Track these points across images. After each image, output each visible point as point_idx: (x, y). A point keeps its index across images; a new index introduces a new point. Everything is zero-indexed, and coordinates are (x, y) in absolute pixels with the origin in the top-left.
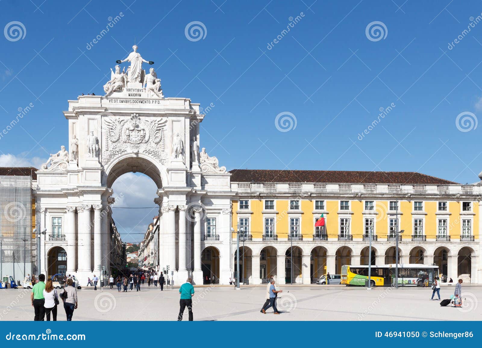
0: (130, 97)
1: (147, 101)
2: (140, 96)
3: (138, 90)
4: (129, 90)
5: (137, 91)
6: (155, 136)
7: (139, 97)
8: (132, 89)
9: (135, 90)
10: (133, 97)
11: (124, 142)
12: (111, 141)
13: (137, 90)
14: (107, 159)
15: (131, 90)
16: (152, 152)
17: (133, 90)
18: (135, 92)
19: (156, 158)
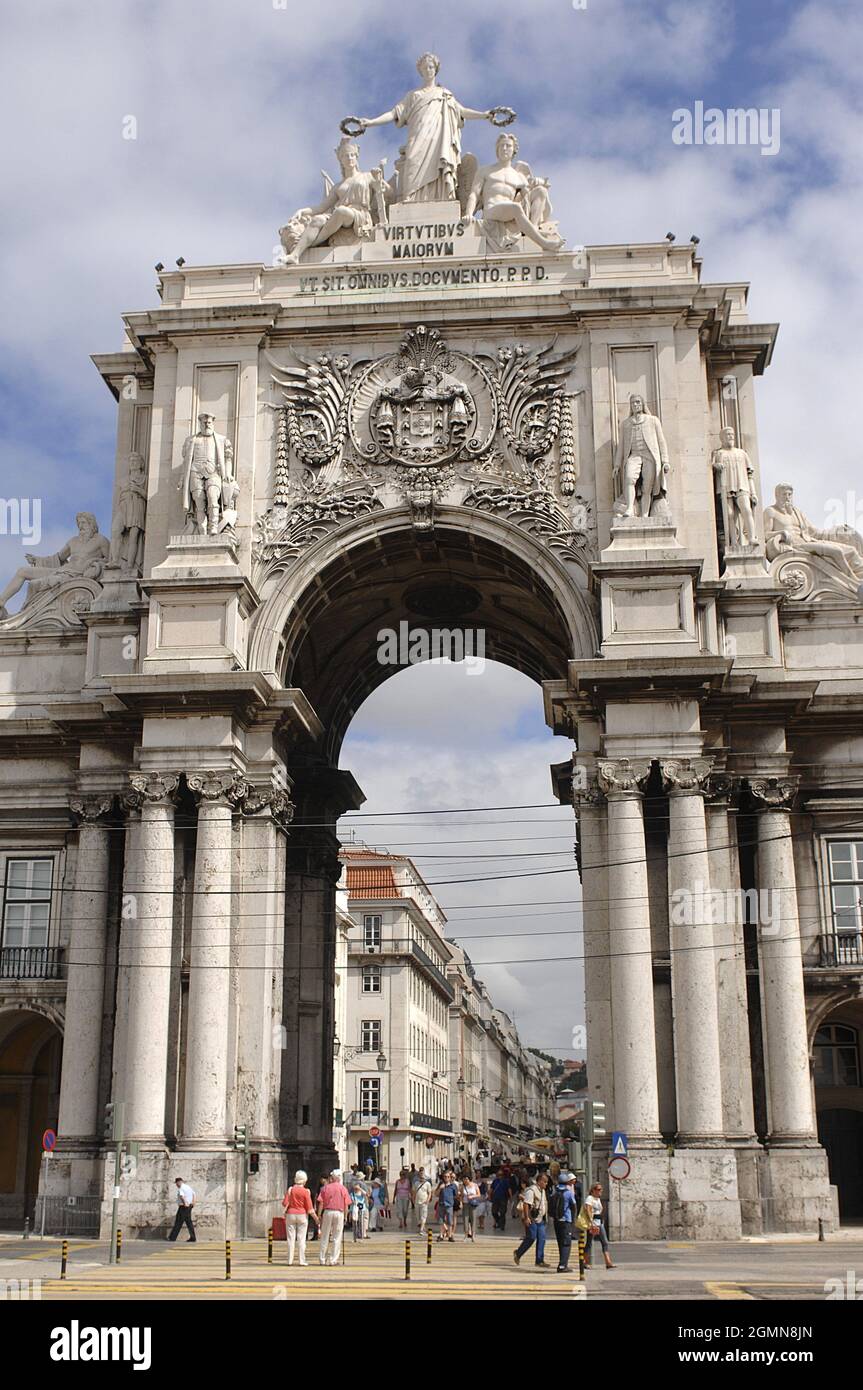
0: (403, 260)
1: (481, 273)
2: (449, 252)
3: (440, 230)
4: (398, 233)
5: (432, 235)
6: (523, 423)
7: (443, 258)
8: (410, 228)
9: (425, 231)
10: (416, 260)
11: (368, 460)
12: (303, 460)
13: (432, 229)
14: (280, 546)
15: (406, 232)
16: (511, 500)
17: (413, 231)
18: (424, 240)
19: (534, 528)
